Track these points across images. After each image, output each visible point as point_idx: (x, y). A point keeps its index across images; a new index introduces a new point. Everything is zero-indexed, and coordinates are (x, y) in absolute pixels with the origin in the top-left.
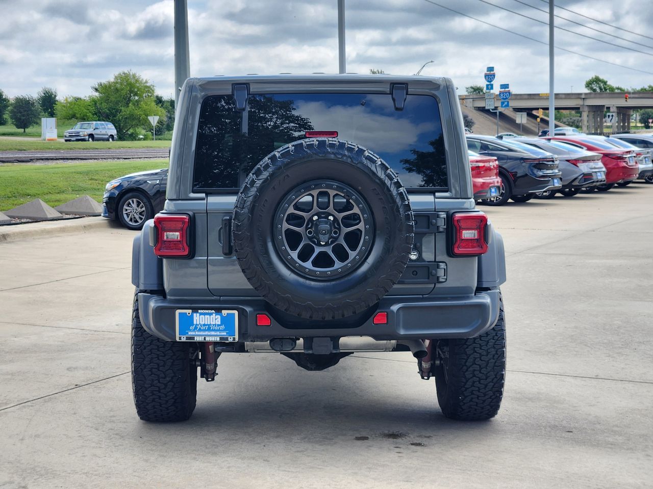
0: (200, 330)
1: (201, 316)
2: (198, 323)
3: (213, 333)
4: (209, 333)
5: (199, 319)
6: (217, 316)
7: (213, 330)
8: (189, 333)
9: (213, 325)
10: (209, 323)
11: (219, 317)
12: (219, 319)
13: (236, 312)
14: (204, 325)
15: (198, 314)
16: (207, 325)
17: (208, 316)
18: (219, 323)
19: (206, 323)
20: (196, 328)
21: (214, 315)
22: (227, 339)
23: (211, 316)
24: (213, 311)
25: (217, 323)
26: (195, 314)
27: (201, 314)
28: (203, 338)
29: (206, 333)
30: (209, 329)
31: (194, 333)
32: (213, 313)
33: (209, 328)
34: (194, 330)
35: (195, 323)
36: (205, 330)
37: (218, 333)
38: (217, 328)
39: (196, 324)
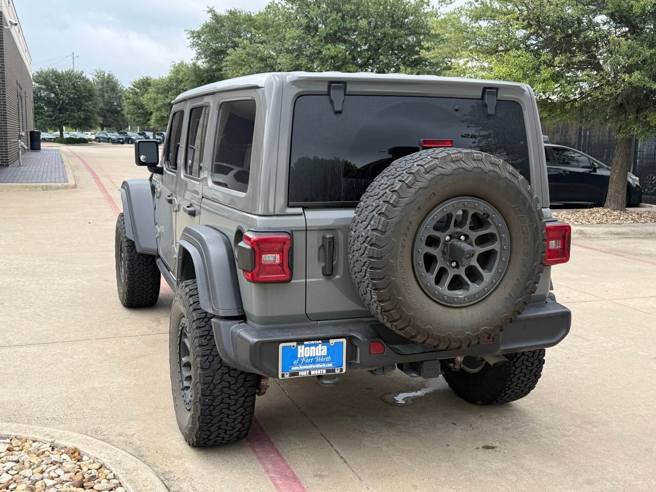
0: (304, 364)
1: (306, 348)
2: (303, 356)
3: (318, 366)
4: (314, 366)
5: (303, 351)
6: (323, 347)
7: (318, 363)
8: (293, 368)
9: (319, 356)
10: (314, 355)
11: (325, 347)
12: (325, 350)
13: (344, 341)
14: (309, 357)
15: (303, 346)
16: (313, 357)
17: (314, 348)
18: (326, 354)
19: (311, 355)
20: (300, 362)
21: (320, 345)
22: (334, 371)
23: (317, 347)
24: (320, 341)
25: (323, 354)
26: (299, 347)
27: (306, 346)
28: (308, 372)
29: (311, 366)
30: (314, 362)
31: (298, 368)
32: (320, 343)
33: (314, 360)
34: (298, 364)
35: (299, 356)
36: (309, 364)
37: (324, 365)
38: (322, 360)
39: (301, 358)
